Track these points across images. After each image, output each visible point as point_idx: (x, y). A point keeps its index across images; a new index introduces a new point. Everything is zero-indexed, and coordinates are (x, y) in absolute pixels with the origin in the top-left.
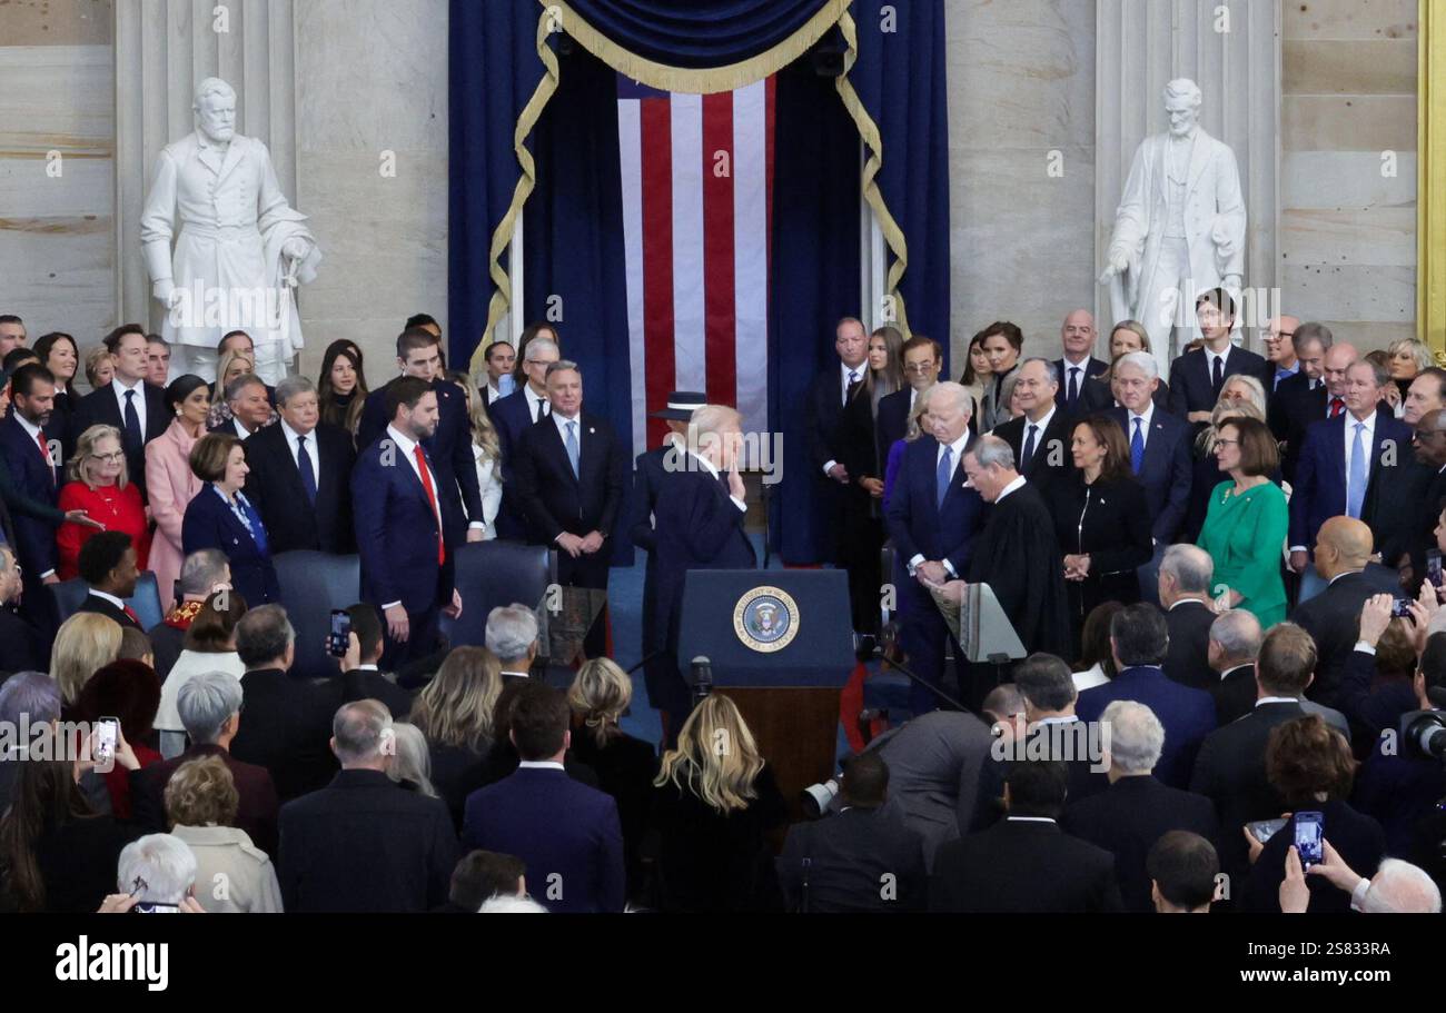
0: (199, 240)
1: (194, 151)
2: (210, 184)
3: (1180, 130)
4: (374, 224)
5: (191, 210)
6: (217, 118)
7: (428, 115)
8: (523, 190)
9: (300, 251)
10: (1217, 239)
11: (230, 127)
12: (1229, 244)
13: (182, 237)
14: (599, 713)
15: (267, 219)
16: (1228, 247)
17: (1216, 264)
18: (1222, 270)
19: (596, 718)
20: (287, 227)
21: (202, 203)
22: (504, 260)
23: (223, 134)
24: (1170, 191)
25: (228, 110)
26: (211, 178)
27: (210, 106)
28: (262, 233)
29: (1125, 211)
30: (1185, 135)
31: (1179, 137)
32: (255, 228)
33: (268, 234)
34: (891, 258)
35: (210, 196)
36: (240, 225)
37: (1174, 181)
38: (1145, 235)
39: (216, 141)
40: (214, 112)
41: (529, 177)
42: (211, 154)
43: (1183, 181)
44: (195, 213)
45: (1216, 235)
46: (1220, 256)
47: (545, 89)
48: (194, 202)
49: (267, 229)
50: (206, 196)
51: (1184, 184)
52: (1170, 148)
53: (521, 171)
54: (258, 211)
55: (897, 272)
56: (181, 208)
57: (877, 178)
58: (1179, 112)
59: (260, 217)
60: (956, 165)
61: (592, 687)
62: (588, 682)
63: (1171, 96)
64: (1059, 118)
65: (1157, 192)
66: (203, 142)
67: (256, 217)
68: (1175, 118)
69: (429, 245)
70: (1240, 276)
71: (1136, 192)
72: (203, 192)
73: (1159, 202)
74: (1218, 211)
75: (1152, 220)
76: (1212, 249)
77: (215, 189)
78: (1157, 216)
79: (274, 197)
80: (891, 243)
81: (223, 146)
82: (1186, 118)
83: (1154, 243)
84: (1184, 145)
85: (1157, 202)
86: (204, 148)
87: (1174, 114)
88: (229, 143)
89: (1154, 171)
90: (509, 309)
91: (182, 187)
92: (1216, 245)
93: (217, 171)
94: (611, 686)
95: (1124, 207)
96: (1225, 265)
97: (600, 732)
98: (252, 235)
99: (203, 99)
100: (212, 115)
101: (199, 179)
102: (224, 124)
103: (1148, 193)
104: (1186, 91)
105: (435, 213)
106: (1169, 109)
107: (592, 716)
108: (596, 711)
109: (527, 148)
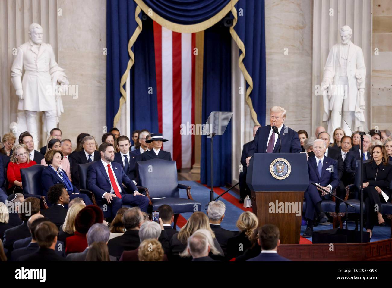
0: (31, 76)
1: (29, 47)
2: (35, 58)
3: (345, 42)
4: (82, 75)
5: (28, 66)
6: (37, 36)
7: (99, 40)
8: (130, 64)
9: (64, 80)
10: (357, 77)
11: (41, 39)
12: (361, 78)
13: (25, 75)
14: (250, 230)
15: (53, 71)
16: (361, 79)
17: (357, 85)
18: (358, 87)
19: (248, 232)
20: (59, 73)
21: (32, 64)
22: (124, 87)
23: (39, 41)
24: (342, 62)
25: (41, 34)
26: (35, 55)
27: (34, 32)
28: (51, 74)
29: (327, 68)
30: (347, 44)
31: (344, 44)
32: (48, 73)
33: (53, 75)
34: (247, 86)
35: (35, 62)
36: (45, 71)
37: (343, 59)
38: (334, 76)
39: (36, 44)
40: (36, 34)
41: (132, 60)
42: (35, 48)
43: (346, 58)
44: (30, 67)
45: (357, 76)
46: (358, 82)
47: (138, 32)
48: (29, 63)
49: (53, 73)
50: (34, 62)
51: (347, 60)
52: (341, 47)
53: (130, 58)
54: (50, 67)
55: (249, 91)
56: (25, 66)
57: (244, 61)
58: (345, 36)
59: (50, 69)
60: (268, 57)
61: (247, 221)
62: (245, 219)
63: (343, 31)
64: (300, 42)
65: (338, 62)
66: (32, 44)
67: (49, 69)
68: (344, 38)
69: (99, 82)
70: (365, 89)
71: (331, 62)
72: (32, 60)
73: (339, 65)
74: (357, 68)
75: (336, 71)
76: (355, 80)
77: (36, 59)
78: (338, 70)
79: (54, 63)
80: (248, 81)
81: (38, 46)
82: (347, 38)
83: (337, 78)
84: (346, 47)
85: (338, 65)
86: (32, 46)
87: (344, 37)
88: (40, 45)
89: (337, 56)
90: (126, 102)
91: (25, 59)
92: (357, 79)
93: (37, 54)
94: (253, 220)
95: (327, 67)
96: (360, 86)
97: (250, 237)
98: (48, 75)
99: (32, 30)
100: (35, 35)
101: (31, 56)
102: (39, 38)
103: (335, 62)
104: (347, 30)
105: (101, 71)
106: (342, 35)
107: (247, 231)
108: (249, 229)
109: (132, 51)
